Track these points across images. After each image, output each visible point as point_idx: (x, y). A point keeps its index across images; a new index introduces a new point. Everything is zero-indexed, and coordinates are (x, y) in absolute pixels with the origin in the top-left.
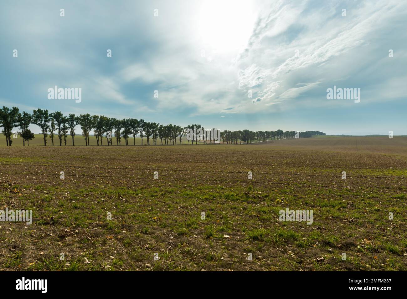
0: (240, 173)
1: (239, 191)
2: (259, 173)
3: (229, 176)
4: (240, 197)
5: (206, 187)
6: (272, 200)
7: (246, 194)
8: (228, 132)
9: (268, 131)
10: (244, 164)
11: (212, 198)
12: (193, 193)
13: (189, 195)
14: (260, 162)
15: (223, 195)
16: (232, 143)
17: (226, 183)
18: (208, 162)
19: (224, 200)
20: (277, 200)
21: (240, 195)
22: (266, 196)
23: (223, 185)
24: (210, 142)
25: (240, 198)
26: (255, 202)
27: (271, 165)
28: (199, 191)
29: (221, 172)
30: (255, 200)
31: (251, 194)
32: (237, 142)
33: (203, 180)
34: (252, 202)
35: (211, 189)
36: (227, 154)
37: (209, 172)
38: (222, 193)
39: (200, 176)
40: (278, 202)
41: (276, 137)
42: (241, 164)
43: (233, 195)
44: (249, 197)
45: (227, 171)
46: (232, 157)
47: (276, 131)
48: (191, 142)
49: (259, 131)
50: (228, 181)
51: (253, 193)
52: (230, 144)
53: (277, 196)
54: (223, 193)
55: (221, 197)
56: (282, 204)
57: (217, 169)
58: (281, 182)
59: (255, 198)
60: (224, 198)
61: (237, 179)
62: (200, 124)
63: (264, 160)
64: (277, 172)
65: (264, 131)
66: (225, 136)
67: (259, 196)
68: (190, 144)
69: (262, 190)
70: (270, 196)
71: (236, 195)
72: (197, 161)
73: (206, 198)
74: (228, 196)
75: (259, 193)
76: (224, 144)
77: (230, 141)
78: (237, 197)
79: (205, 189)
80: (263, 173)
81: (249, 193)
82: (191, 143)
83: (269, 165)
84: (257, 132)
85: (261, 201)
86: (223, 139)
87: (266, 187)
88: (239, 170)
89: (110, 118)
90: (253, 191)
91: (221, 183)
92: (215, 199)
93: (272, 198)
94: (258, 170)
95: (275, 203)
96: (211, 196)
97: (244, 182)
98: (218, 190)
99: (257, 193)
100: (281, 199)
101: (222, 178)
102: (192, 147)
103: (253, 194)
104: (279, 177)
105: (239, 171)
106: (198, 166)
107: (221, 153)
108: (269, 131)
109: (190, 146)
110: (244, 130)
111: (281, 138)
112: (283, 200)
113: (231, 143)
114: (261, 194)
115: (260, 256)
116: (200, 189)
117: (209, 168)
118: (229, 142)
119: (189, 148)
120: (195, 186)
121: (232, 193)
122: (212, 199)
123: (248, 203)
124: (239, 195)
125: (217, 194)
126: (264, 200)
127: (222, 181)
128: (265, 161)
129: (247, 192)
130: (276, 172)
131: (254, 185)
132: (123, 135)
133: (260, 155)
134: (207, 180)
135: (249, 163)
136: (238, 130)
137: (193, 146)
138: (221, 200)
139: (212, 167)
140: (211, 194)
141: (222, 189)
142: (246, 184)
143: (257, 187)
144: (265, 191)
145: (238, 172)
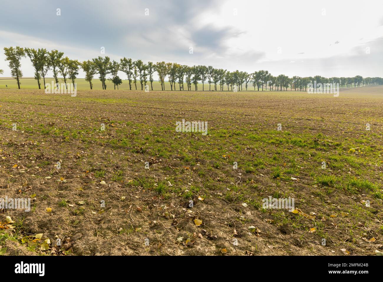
0: (309, 120)
1: (308, 138)
2: (331, 122)
3: (297, 123)
4: (309, 143)
5: (272, 132)
6: (344, 149)
7: (315, 141)
8: (297, 79)
9: (344, 78)
10: (313, 111)
11: (278, 142)
12: (259, 137)
13: (256, 138)
14: (331, 110)
15: (289, 141)
16: (300, 91)
17: (293, 129)
18: (274, 109)
19: (291, 145)
20: (351, 149)
21: (309, 142)
22: (337, 145)
23: (289, 131)
24: (276, 89)
25: (308, 145)
26: (325, 150)
27: (345, 114)
28: (265, 135)
29: (289, 118)
30: (325, 148)
31: (321, 141)
32: (306, 89)
33: (270, 125)
34: (321, 150)
35: (277, 134)
36: (295, 101)
37: (276, 118)
38: (289, 138)
39: (266, 121)
40: (351, 152)
41: (353, 84)
42: (310, 111)
43: (300, 141)
44: (318, 144)
45: (294, 118)
46: (300, 104)
47: (353, 78)
49: (333, 77)
50: (296, 128)
51: (323, 141)
52: (298, 91)
53: (350, 145)
54: (290, 139)
55: (287, 142)
56: (356, 154)
57: (284, 116)
58: (357, 132)
59: (324, 145)
60: (291, 144)
61: (305, 126)
62: (267, 70)
63: (337, 108)
64: (352, 121)
65: (339, 77)
66: (293, 82)
67: (330, 144)
69: (333, 138)
70: (343, 145)
71: (304, 142)
72: (263, 107)
73: (272, 142)
74: (295, 142)
75: (330, 141)
76: (291, 91)
77: (299, 88)
78: (305, 144)
79: (272, 134)
80: (336, 122)
81: (318, 140)
82: (257, 89)
83: (342, 113)
84: (330, 79)
85: (331, 149)
86: (291, 86)
87: (337, 136)
88: (308, 117)
89: (181, 66)
90: (323, 139)
91: (287, 129)
92: (281, 144)
93: (345, 147)
94: (330, 118)
95: (348, 152)
96: (277, 140)
97: (313, 129)
98: (284, 136)
99: (327, 141)
100: (355, 149)
101: (289, 124)
102: (258, 93)
103: (323, 142)
104: (355, 126)
105: (308, 118)
106: (265, 112)
107: (288, 99)
108: (345, 77)
109: (256, 92)
110: (316, 76)
111: (359, 84)
112: (357, 150)
113: (299, 89)
114: (332, 143)
115: (329, 201)
116: (266, 134)
117: (275, 114)
118: (297, 89)
119: (255, 94)
120: (261, 130)
121: (299, 139)
122: (278, 144)
123: (316, 150)
124: (307, 141)
125: (284, 139)
126: (335, 149)
127: (289, 127)
128: (338, 109)
129: (317, 139)
130: (350, 121)
131: (324, 133)
132: (193, 81)
133: (332, 103)
134: (273, 126)
135: (320, 111)
136: (308, 77)
137: (259, 92)
138: (287, 145)
139: (279, 113)
140: (278, 138)
141: (289, 134)
142: (315, 131)
143: (328, 135)
144: (337, 140)
145: (307, 119)
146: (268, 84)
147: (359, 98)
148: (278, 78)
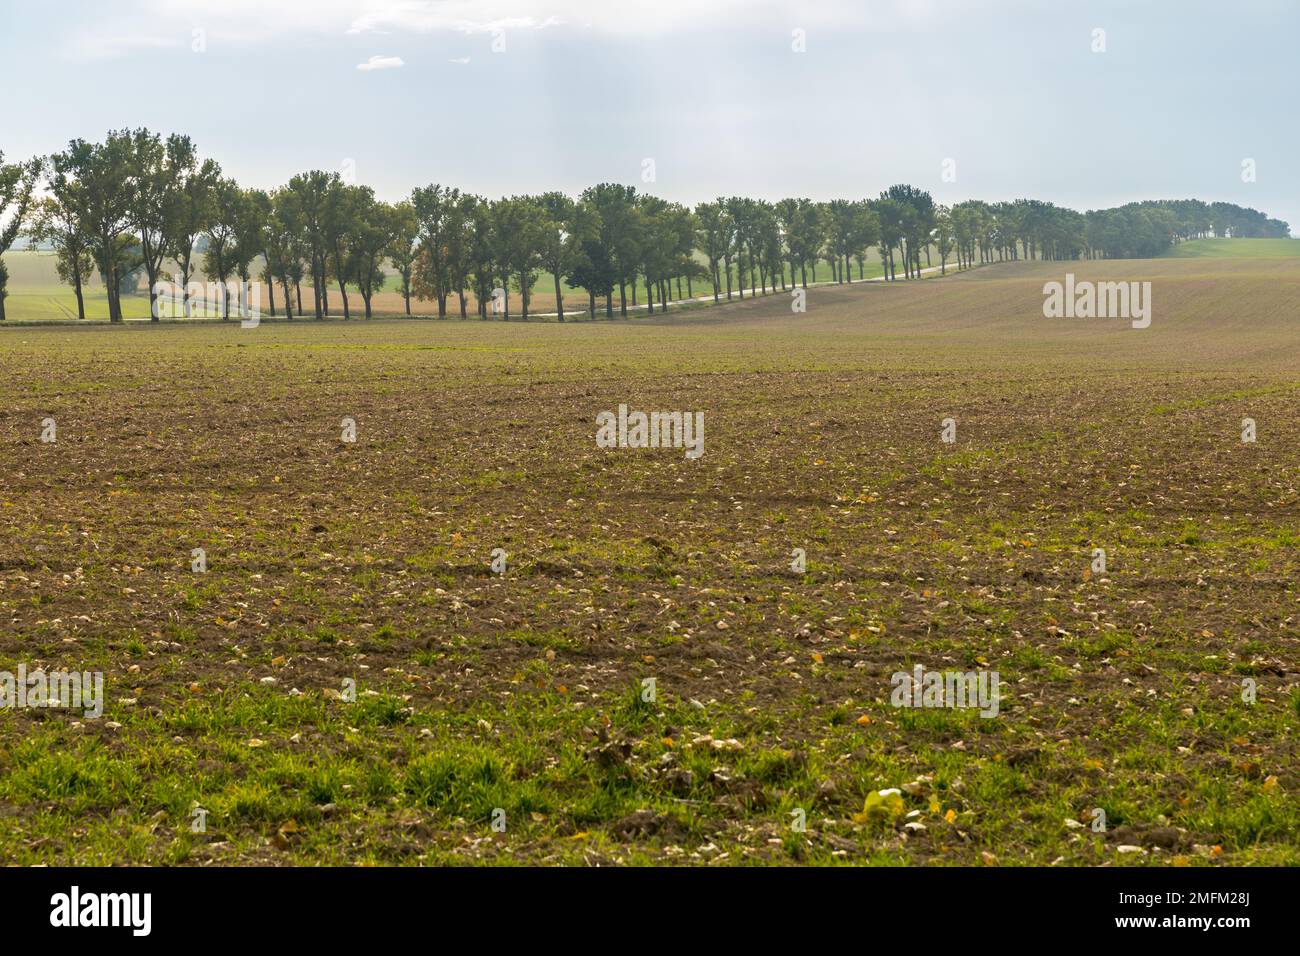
0: (557, 572)
1: (547, 735)
2: (724, 576)
3: (457, 605)
4: (558, 786)
5: (244, 705)
6: (827, 802)
7: (606, 760)
8: (447, 208)
9: (805, 203)
10: (589, 496)
11: (299, 801)
12: (126, 767)
13: (88, 783)
14: (727, 477)
15: (397, 778)
16: (482, 311)
17: (425, 664)
18: (264, 487)
19: (409, 816)
20: (871, 801)
21: (553, 769)
22: (777, 773)
23: (396, 685)
24: (280, 303)
25: (553, 800)
26: (683, 829)
27: (825, 503)
28: (180, 750)
29: (387, 567)
30: (681, 808)
31: (649, 757)
32: (526, 302)
33: (219, 649)
34: (653, 829)
35: (288, 725)
36: (436, 408)
37: (279, 570)
38: (391, 755)
39: (186, 607)
40: (878, 819)
41: (872, 253)
42: (565, 495)
43: (488, 774)
44: (628, 783)
45: (434, 560)
46: (483, 432)
47: (871, 204)
48: (99, 298)
49: (728, 196)
50: (448, 652)
51: (667, 748)
52: (464, 315)
53: (870, 764)
54: (401, 758)
55: (379, 795)
56: (912, 832)
57: (349, 545)
58: (911, 647)
59: (680, 787)
60: (407, 804)
61: (524, 633)
62: (181, 133)
63: (764, 455)
64: (878, 560)
65: (773, 200)
66: (417, 242)
67: (723, 772)
68: (90, 315)
69: (745, 718)
70: (814, 771)
71: (520, 775)
72: (156, 479)
73: (243, 809)
74: (445, 781)
75: (719, 744)
76: (409, 316)
77: (470, 295)
78: (528, 790)
79: (236, 728)
80: (761, 575)
81: (627, 750)
82: (105, 305)
83: (806, 500)
84: (704, 210)
85: (733, 815)
86: (406, 274)
87: (777, 693)
88: (545, 551)
90: (668, 733)
91: (377, 667)
92: (327, 815)
93: (827, 783)
94: (716, 545)
95: (858, 822)
96: (287, 784)
97: (591, 656)
98: (353, 735)
99: (699, 749)
100: (904, 795)
101: (390, 627)
102: (110, 346)
103: (666, 757)
104: (896, 604)
105: (546, 559)
106: (174, 524)
107: (384, 394)
108: (814, 201)
109: (90, 335)
111: (912, 258)
112: (917, 799)
113: (473, 305)
114: (732, 757)
116: (191, 731)
117: (272, 535)
118: (453, 301)
119: (87, 358)
120: (141, 704)
121: (478, 755)
122: (299, 818)
123: (617, 836)
124: (540, 767)
125: (350, 770)
126: (761, 806)
127: (389, 651)
128: (773, 467)
129: (615, 738)
130: (865, 557)
131: (676, 680)
133: (728, 414)
134: (256, 649)
135: (638, 488)
136: (536, 192)
137: (123, 337)
138: (378, 816)
139: (303, 529)
140: (290, 765)
141: (393, 718)
142: (607, 668)
143: (704, 691)
144: (771, 726)
145: (541, 567)
146: (198, 258)
147: (919, 369)
148: (285, 199)
